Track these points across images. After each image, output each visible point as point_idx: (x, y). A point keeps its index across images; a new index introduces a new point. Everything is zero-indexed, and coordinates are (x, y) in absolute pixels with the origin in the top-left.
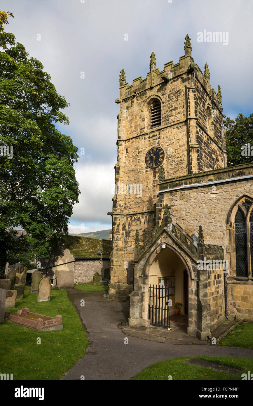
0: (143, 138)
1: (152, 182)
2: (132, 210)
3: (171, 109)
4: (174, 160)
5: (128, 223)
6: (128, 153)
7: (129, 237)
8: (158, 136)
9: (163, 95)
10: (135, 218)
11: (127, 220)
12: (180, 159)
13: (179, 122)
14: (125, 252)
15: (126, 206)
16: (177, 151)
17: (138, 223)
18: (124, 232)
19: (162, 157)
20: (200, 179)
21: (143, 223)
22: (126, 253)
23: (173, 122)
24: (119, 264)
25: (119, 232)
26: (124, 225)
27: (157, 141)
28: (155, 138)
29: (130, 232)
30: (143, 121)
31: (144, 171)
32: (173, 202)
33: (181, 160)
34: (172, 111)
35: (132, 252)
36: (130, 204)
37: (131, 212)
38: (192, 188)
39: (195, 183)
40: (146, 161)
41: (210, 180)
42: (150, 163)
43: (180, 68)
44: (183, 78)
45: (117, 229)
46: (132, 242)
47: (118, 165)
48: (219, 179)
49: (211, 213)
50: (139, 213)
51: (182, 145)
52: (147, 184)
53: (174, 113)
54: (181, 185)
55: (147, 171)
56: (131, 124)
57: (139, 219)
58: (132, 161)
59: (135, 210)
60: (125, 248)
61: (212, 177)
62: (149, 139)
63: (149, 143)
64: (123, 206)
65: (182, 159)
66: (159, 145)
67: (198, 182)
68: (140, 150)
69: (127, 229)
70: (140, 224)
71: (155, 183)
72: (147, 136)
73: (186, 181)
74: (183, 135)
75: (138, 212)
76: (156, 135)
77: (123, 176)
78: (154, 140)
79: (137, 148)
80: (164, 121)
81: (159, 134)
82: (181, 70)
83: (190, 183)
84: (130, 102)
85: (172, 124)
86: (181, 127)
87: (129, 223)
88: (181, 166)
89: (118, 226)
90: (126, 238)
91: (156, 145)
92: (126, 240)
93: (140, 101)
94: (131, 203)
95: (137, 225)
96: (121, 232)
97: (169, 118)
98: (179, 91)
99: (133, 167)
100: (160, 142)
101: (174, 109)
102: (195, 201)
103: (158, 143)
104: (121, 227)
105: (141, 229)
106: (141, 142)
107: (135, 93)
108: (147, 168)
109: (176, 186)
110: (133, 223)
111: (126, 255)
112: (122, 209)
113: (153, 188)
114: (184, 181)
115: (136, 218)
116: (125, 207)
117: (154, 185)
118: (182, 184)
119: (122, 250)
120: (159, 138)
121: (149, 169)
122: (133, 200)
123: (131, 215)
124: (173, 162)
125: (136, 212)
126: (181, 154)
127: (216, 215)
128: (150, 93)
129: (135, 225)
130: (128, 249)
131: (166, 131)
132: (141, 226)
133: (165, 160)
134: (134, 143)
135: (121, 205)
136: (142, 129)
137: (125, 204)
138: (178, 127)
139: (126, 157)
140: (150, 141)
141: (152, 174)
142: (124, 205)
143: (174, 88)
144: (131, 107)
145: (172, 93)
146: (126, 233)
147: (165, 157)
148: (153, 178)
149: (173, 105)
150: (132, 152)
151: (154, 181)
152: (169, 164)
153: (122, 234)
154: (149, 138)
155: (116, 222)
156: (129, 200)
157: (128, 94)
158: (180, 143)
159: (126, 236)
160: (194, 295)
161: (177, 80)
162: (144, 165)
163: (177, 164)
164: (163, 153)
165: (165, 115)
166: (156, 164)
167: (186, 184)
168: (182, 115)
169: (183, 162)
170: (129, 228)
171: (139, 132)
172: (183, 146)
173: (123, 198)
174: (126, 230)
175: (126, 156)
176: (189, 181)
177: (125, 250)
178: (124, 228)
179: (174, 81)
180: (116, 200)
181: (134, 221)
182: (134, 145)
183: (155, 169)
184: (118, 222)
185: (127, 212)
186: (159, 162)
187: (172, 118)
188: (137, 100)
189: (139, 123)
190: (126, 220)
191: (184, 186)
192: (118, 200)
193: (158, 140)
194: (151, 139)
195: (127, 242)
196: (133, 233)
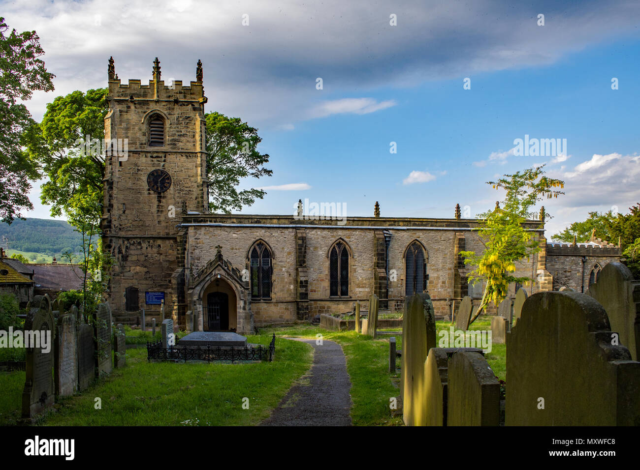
0: (144, 156)
1: (155, 206)
2: (130, 232)
3: (179, 133)
4: (182, 188)
5: (125, 247)
6: (122, 167)
7: (127, 262)
8: (163, 159)
9: (169, 114)
10: (134, 242)
11: (124, 243)
12: (189, 189)
13: (189, 151)
14: (122, 277)
15: (120, 227)
16: (185, 180)
17: (139, 247)
18: (120, 255)
19: (168, 183)
20: (224, 220)
21: (144, 248)
22: (124, 279)
23: (182, 149)
24: (116, 291)
25: (115, 256)
26: (120, 248)
27: (162, 164)
28: (159, 159)
29: (128, 256)
30: (144, 135)
31: (146, 192)
32: (197, 235)
33: (190, 191)
34: (180, 136)
35: (132, 278)
36: (127, 225)
37: (129, 234)
38: (216, 226)
39: (220, 222)
40: (149, 183)
41: (233, 223)
42: (153, 186)
43: (191, 94)
44: (194, 106)
45: (113, 253)
46: (130, 267)
47: (112, 180)
48: (240, 222)
49: (232, 249)
50: (140, 238)
51: (191, 175)
52: (149, 207)
53: (182, 138)
54: (205, 221)
55: (149, 194)
56: (127, 133)
57: (140, 244)
58: (129, 178)
59: (134, 233)
60: (121, 273)
61: (235, 220)
62: (152, 159)
63: (152, 163)
64: (117, 227)
65: (191, 189)
66: (165, 169)
67: (222, 222)
68: (139, 168)
69: (124, 253)
70: (142, 248)
71: (159, 208)
72: (149, 155)
73: (211, 219)
74: (193, 166)
75: (138, 236)
76: (160, 156)
77: (117, 193)
78: (158, 161)
79: (136, 165)
80: (171, 144)
81: (165, 157)
82: (193, 96)
83: (215, 222)
84: (125, 106)
85: (180, 150)
86: (190, 157)
87: (127, 247)
88: (190, 197)
89: (114, 249)
90: (122, 262)
91: (161, 168)
92: (123, 264)
93: (140, 110)
94: (129, 225)
95: (137, 249)
96: (117, 256)
97: (177, 143)
98: (189, 117)
99: (130, 185)
100: (166, 166)
101: (183, 135)
102: (219, 237)
103: (163, 166)
104: (116, 251)
105: (143, 254)
106: (141, 159)
107: (132, 98)
108: (149, 190)
109: (201, 221)
110: (132, 247)
111: (123, 281)
112: (117, 231)
113: (157, 213)
114: (209, 219)
115: (136, 242)
116: (120, 229)
117: (159, 210)
118: (207, 221)
119: (118, 275)
120: (165, 161)
121: (152, 192)
122: (130, 221)
123: (128, 239)
124: (181, 190)
125: (135, 236)
126: (190, 185)
127: (237, 251)
128: (153, 107)
129: (135, 250)
130: (126, 274)
131: (173, 156)
132: (143, 251)
133: (172, 186)
134: (131, 158)
135: (116, 226)
136: (142, 144)
137: (121, 225)
138: (187, 156)
139: (119, 171)
140: (153, 161)
141: (157, 198)
142: (119, 226)
143: (184, 113)
144: (127, 112)
145: (181, 117)
146: (122, 257)
147: (172, 183)
148: (158, 202)
149: (183, 130)
150: (129, 168)
151: (158, 206)
152: (177, 192)
153: (118, 259)
154: (152, 157)
155: (111, 244)
156: (126, 221)
157: (122, 95)
158: (189, 173)
159: (123, 260)
160: (242, 309)
161: (187, 105)
162: (146, 186)
163: (186, 194)
164: (169, 178)
165: (172, 138)
166: (162, 188)
167: (211, 221)
168: (192, 145)
169: (192, 193)
170: (126, 251)
171: (139, 147)
172: (193, 176)
173: (117, 217)
174: (122, 253)
175: (120, 169)
176: (213, 220)
177: (122, 275)
178: (120, 252)
179: (184, 105)
180: (111, 220)
181: (133, 245)
182: (132, 160)
183: (160, 193)
184: (113, 245)
185: (122, 234)
186: (165, 187)
187: (180, 144)
188: (135, 107)
189: (138, 135)
190: (122, 242)
191: (209, 224)
192: (113, 220)
193: (164, 163)
194: (155, 160)
195: (125, 267)
196: (132, 258)
